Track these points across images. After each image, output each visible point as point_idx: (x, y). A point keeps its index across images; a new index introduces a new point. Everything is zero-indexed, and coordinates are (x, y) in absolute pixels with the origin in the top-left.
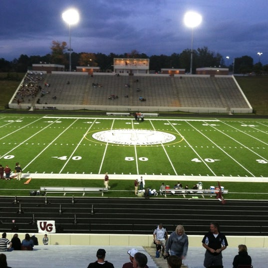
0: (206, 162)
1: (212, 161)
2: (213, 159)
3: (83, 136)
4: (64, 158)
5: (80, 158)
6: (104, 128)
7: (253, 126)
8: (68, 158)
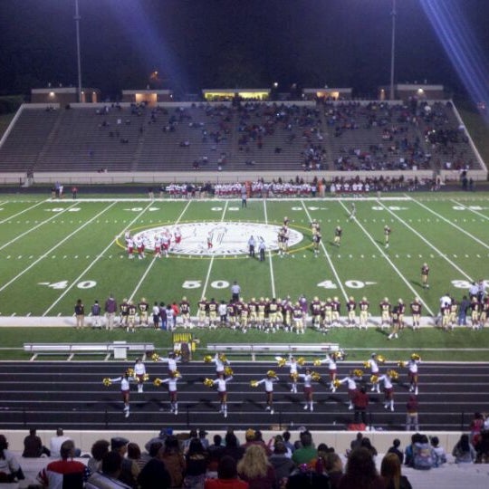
0: (346, 288)
1: (360, 285)
2: (363, 281)
3: (114, 238)
4: (62, 285)
5: (93, 284)
6: (162, 222)
7: (479, 208)
8: (69, 285)
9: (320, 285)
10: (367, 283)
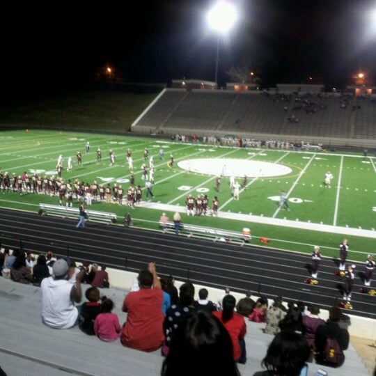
9: (269, 198)
10: (306, 201)
